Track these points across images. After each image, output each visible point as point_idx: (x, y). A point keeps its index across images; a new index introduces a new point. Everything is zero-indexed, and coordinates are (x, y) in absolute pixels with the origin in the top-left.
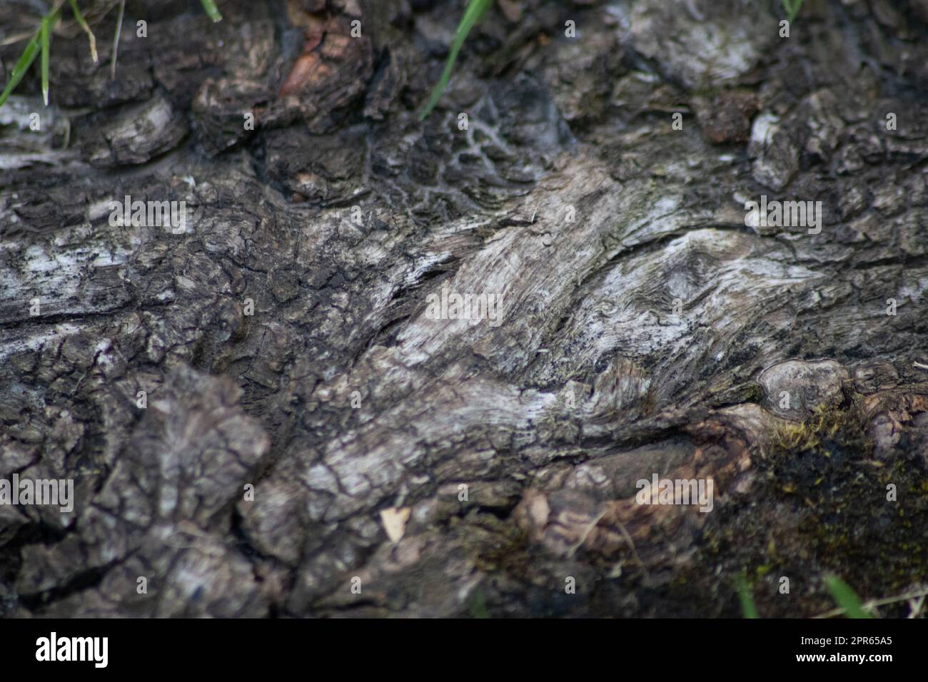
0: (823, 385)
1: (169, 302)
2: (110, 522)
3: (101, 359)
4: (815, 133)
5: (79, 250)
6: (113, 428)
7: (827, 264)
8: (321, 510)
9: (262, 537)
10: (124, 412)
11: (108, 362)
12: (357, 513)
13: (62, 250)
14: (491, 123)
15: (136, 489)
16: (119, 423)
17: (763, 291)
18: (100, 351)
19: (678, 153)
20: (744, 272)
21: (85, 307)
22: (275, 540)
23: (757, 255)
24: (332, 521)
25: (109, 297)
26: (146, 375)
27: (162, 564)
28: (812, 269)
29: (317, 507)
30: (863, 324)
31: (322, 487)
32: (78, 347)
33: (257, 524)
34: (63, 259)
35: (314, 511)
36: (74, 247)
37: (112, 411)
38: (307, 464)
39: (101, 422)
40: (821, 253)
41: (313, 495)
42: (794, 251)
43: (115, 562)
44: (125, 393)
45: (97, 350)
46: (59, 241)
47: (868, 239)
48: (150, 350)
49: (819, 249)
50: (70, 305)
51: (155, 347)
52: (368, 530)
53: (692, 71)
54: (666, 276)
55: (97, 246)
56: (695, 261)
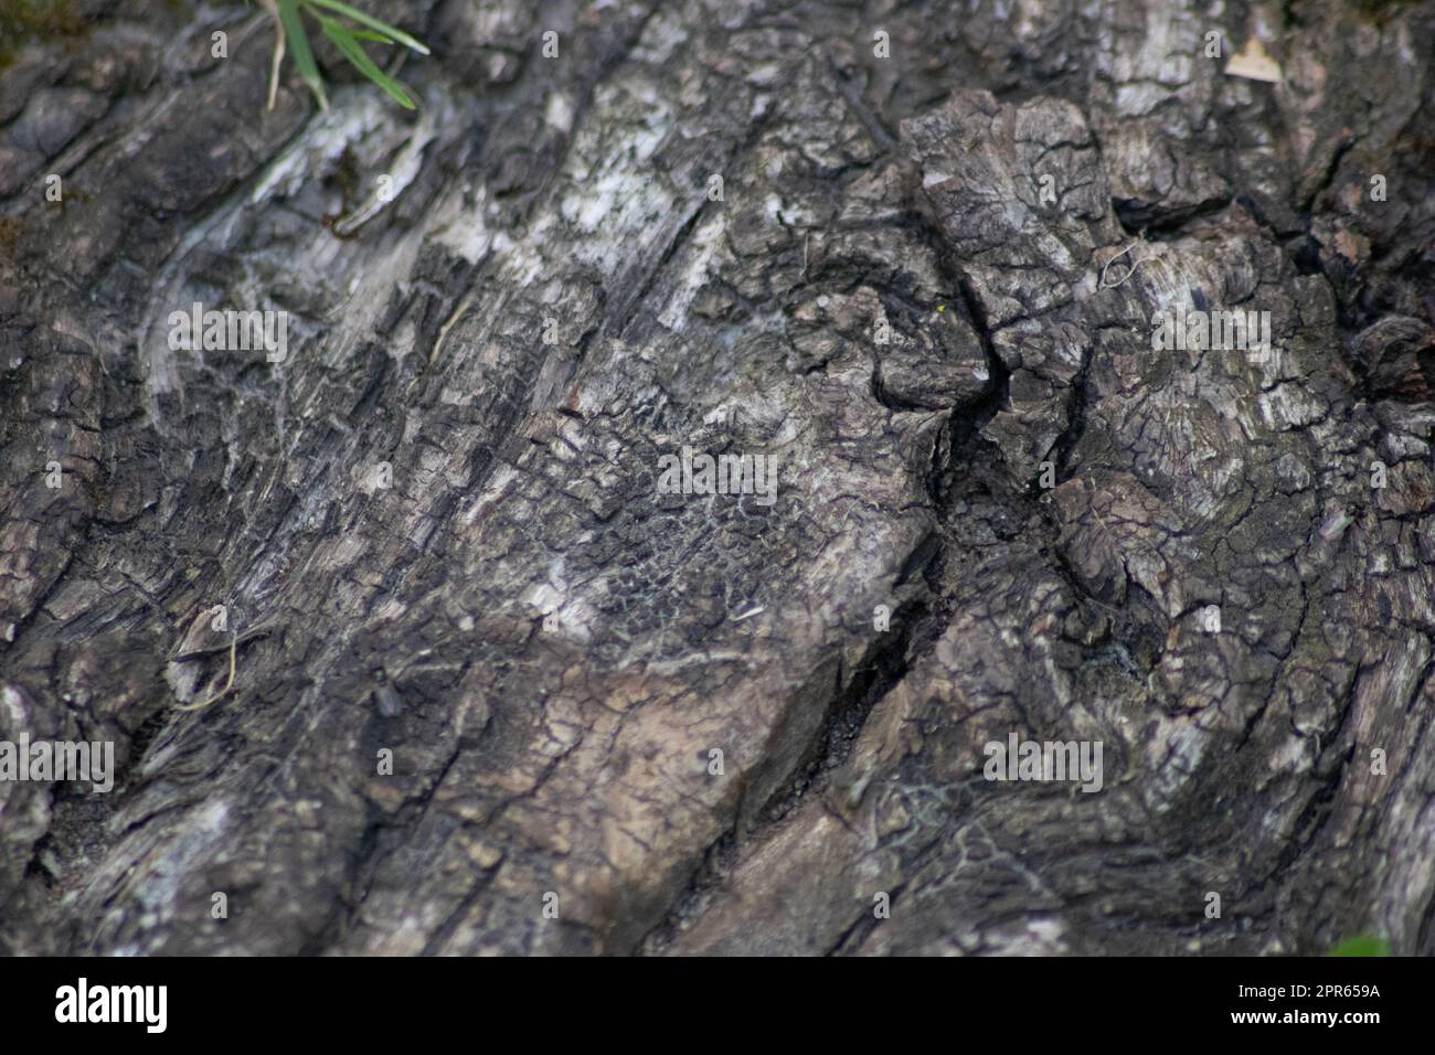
1: (771, 107)
2: (1034, 326)
3: (790, 217)
5: (608, 163)
6: (900, 256)
8: (1182, 123)
9: (1174, 195)
10: (888, 233)
11: (799, 214)
12: (1217, 91)
13: (592, 178)
15: (1018, 272)
16: (899, 245)
18: (779, 215)
21: (695, 198)
22: (1190, 186)
24: (1205, 122)
25: (709, 165)
26: (857, 183)
27: (1132, 309)
29: (1175, 124)
31: (1152, 104)
32: (754, 231)
33: (1153, 191)
34: (607, 184)
35: (1178, 130)
36: (599, 164)
37: (877, 245)
38: (1109, 100)
39: (879, 265)
41: (1158, 118)
43: (1088, 354)
44: (863, 217)
45: (774, 216)
46: (580, 173)
48: (823, 162)
50: (681, 211)
51: (823, 154)
52: (1243, 95)
55: (618, 140)
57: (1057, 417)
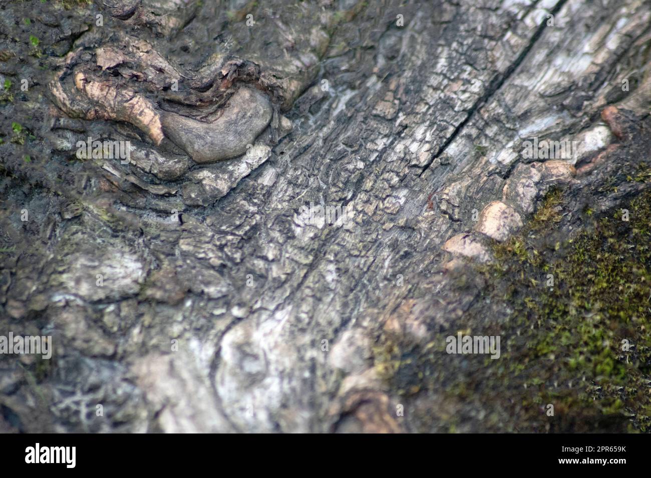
0: (360, 343)
4: (208, 257)
7: (285, 300)
14: (73, 393)
17: (282, 335)
19: (167, 323)
20: (265, 335)
23: (258, 325)
28: (283, 309)
30: (331, 308)
40: (276, 299)
42: (266, 309)
47: (288, 274)
49: (274, 298)
53: (127, 285)
54: (242, 368)
56: (244, 351)
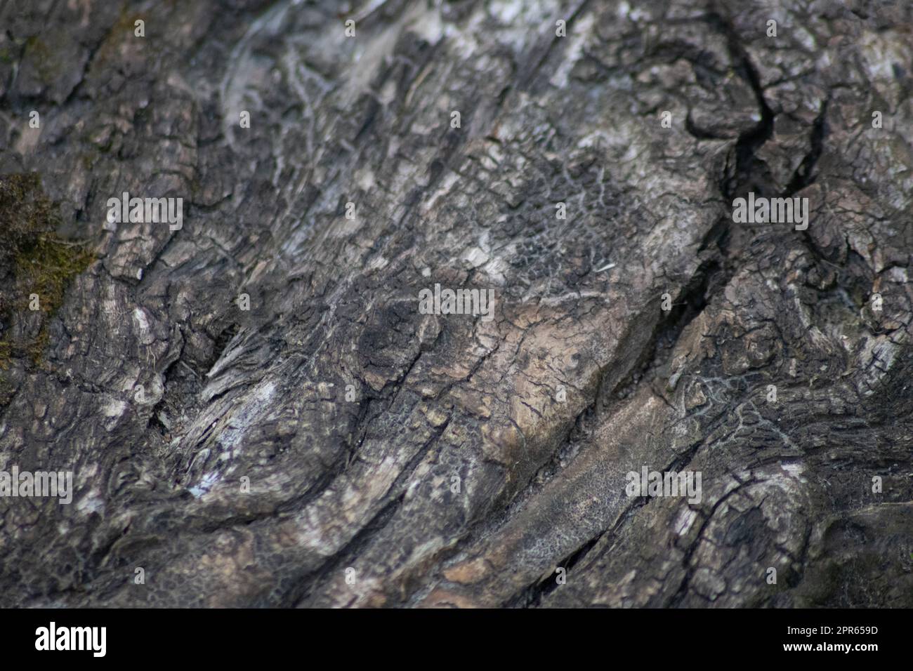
57: (804, 144)
